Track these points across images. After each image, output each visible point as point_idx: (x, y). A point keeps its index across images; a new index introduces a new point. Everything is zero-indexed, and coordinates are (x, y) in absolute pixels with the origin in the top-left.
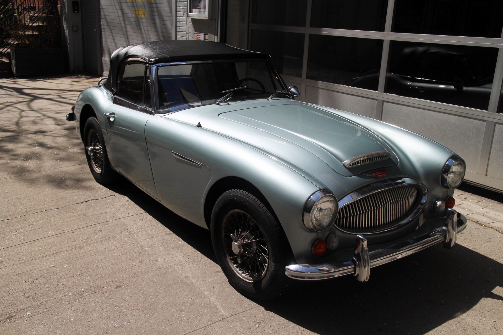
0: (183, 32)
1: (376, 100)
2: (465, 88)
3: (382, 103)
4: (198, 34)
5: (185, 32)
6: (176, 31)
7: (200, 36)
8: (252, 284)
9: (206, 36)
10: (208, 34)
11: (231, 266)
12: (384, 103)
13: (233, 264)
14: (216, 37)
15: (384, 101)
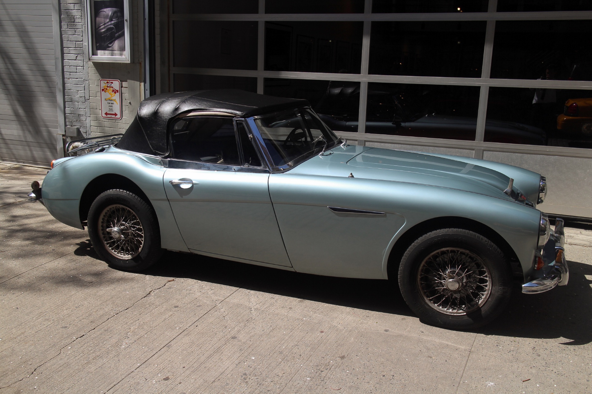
0: (77, 78)
1: (356, 140)
2: (403, 124)
3: (364, 143)
4: (109, 81)
5: (82, 78)
6: (63, 78)
7: (112, 83)
8: (466, 316)
9: (124, 83)
10: (128, 80)
11: (432, 307)
12: (366, 143)
13: (433, 304)
14: (142, 84)
15: (365, 141)
